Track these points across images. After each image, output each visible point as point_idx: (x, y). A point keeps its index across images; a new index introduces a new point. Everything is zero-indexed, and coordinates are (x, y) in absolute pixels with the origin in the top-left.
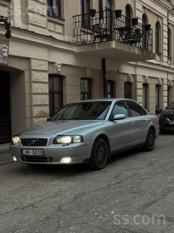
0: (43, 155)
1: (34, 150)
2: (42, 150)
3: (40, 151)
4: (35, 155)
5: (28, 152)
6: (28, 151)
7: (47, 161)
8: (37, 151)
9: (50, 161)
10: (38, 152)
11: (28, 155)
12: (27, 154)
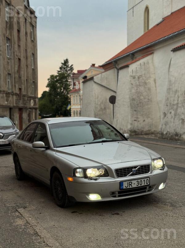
0: (149, 184)
1: (139, 181)
2: (149, 179)
3: (146, 179)
4: (139, 186)
5: (131, 185)
6: (131, 183)
7: (145, 192)
8: (143, 180)
9: (149, 191)
10: (143, 182)
11: (131, 187)
12: (128, 187)
